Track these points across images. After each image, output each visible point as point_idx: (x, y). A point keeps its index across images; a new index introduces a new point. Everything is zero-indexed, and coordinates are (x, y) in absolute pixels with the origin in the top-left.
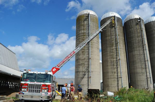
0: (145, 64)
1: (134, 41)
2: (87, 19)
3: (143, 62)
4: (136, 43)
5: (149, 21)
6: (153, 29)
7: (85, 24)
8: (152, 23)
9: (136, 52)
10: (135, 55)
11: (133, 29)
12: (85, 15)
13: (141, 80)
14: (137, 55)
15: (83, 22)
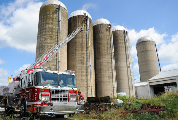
0: (112, 73)
1: (103, 48)
2: (58, 12)
3: (110, 71)
4: (105, 50)
5: (116, 30)
6: (119, 38)
7: (54, 17)
8: (119, 32)
9: (104, 59)
10: (103, 63)
11: (102, 34)
12: (55, 5)
13: (108, 90)
14: (105, 62)
15: (51, 15)
